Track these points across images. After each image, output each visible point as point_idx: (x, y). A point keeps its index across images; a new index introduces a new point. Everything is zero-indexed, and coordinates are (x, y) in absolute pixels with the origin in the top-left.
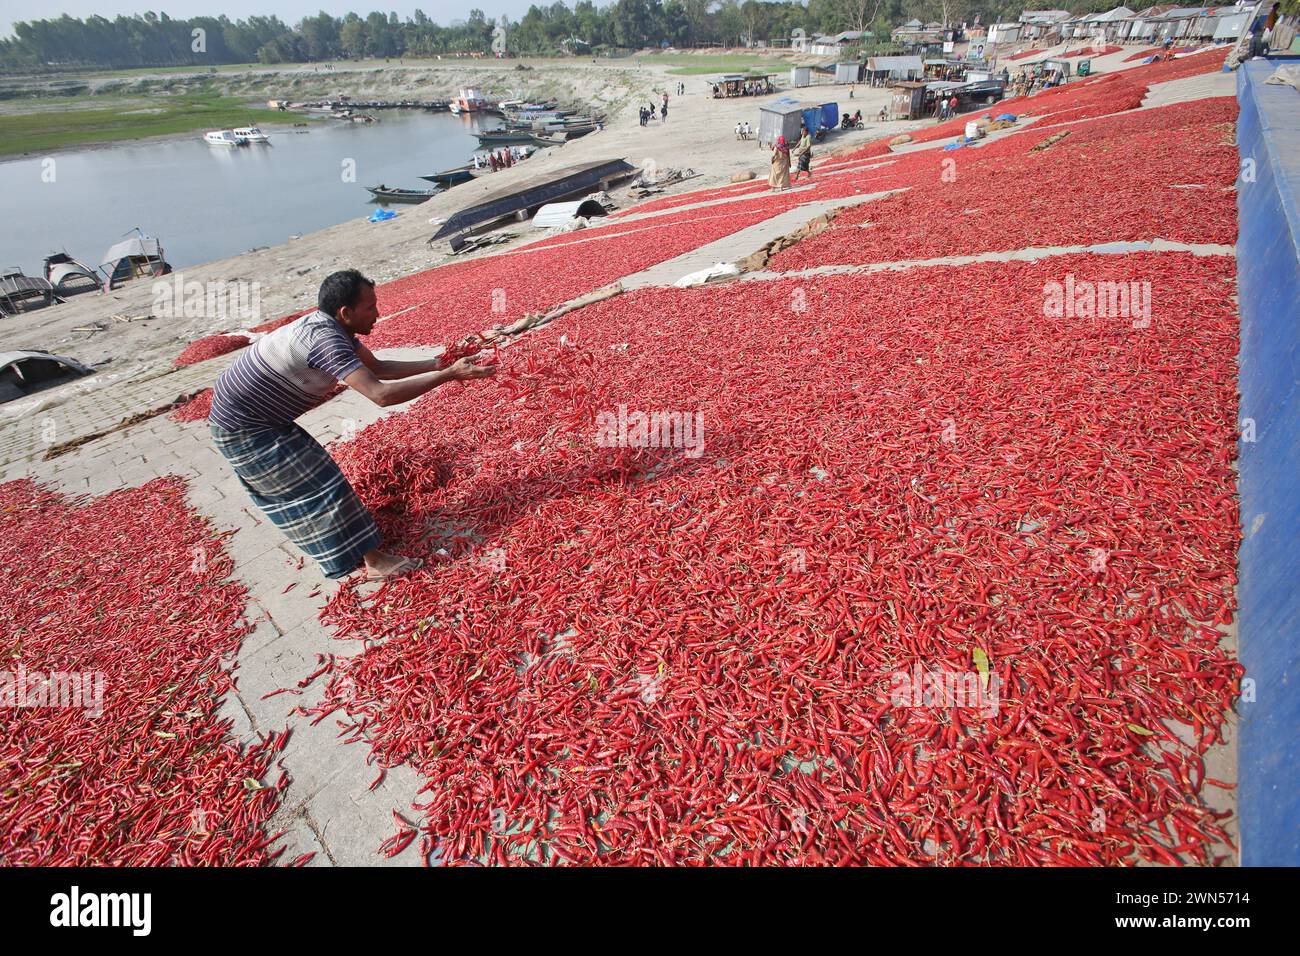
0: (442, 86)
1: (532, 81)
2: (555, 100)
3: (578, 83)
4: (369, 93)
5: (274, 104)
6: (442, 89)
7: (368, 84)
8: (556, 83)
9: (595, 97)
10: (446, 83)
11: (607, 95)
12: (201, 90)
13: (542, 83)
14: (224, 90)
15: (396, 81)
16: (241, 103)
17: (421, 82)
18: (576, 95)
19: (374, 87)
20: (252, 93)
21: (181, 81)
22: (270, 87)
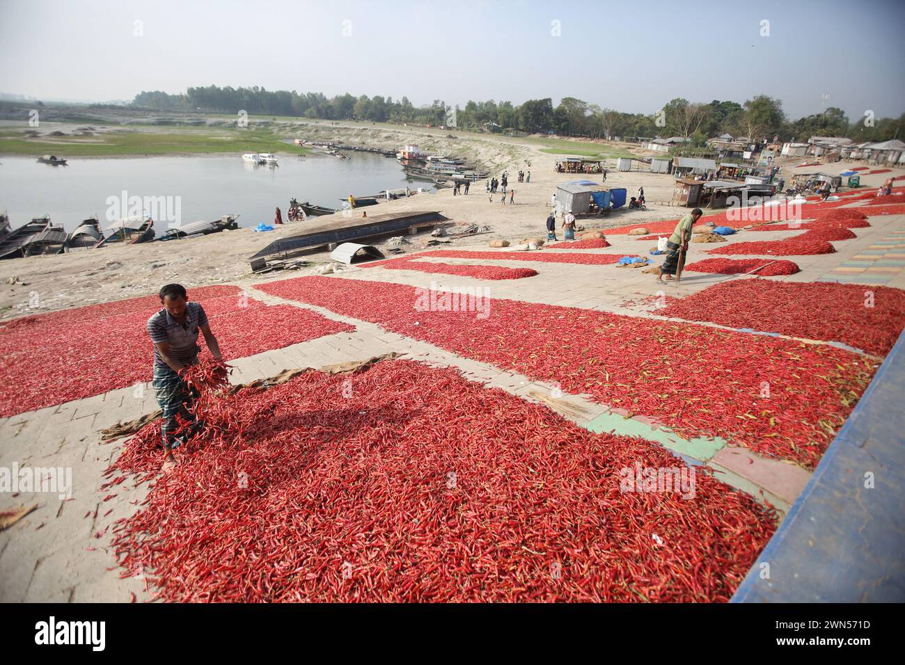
0: (399, 141)
1: (455, 145)
2: (465, 159)
3: (482, 150)
4: (355, 141)
5: (297, 141)
6: (399, 144)
7: (357, 135)
8: (469, 148)
9: (490, 160)
10: (402, 141)
11: (498, 160)
12: (263, 129)
13: (461, 147)
14: (275, 130)
15: (373, 136)
16: (282, 139)
17: (388, 138)
18: (479, 157)
19: (359, 137)
20: (290, 134)
21: (254, 123)
22: (301, 131)
